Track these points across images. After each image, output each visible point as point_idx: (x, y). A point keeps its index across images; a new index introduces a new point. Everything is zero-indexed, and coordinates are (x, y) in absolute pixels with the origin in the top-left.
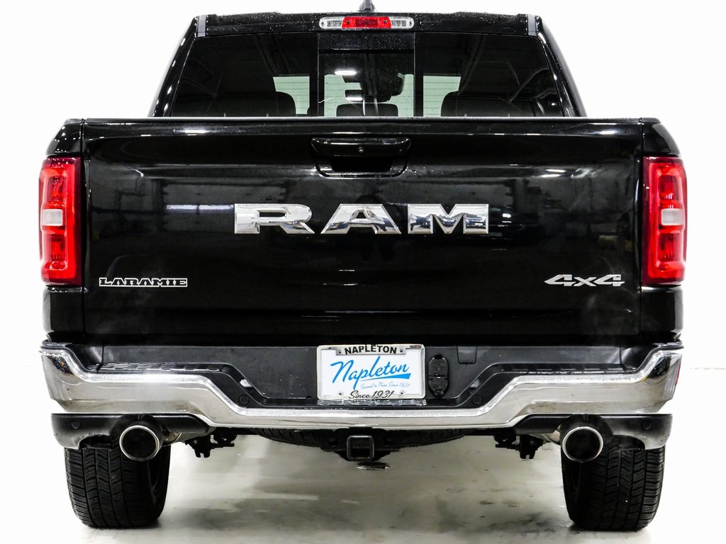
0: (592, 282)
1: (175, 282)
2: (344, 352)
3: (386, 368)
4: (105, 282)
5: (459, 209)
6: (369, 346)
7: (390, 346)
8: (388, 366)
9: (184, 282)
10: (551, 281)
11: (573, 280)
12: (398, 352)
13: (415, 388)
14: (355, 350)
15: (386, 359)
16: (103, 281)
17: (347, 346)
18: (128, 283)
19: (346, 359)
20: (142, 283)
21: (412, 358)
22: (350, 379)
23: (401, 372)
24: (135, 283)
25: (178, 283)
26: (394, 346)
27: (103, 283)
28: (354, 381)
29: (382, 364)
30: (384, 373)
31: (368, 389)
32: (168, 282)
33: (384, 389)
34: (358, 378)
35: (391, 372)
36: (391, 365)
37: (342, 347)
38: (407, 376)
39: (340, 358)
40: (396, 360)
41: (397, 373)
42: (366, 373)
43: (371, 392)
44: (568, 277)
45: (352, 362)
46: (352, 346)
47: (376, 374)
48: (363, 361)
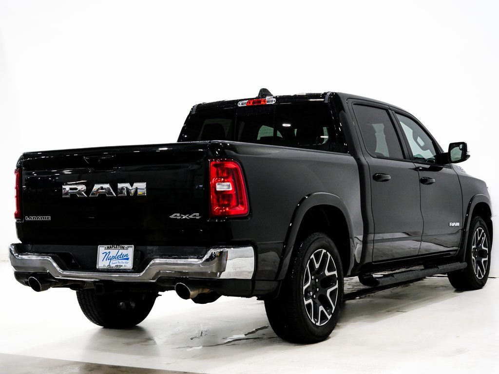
0: (188, 217)
2: (107, 248)
3: (121, 255)
5: (136, 185)
6: (115, 246)
7: (122, 246)
9: (50, 218)
10: (172, 216)
11: (180, 216)
12: (125, 248)
13: (129, 265)
14: (111, 248)
15: (121, 251)
17: (108, 246)
19: (107, 251)
20: (37, 219)
21: (129, 251)
23: (126, 257)
24: (35, 218)
25: (48, 218)
26: (124, 246)
28: (110, 260)
29: (119, 253)
30: (120, 257)
31: (114, 264)
32: (45, 218)
33: (119, 264)
35: (122, 257)
37: (106, 246)
38: (128, 259)
40: (124, 252)
41: (124, 258)
42: (114, 257)
44: (178, 215)
45: (110, 252)
46: (110, 246)
47: (117, 258)
48: (113, 252)
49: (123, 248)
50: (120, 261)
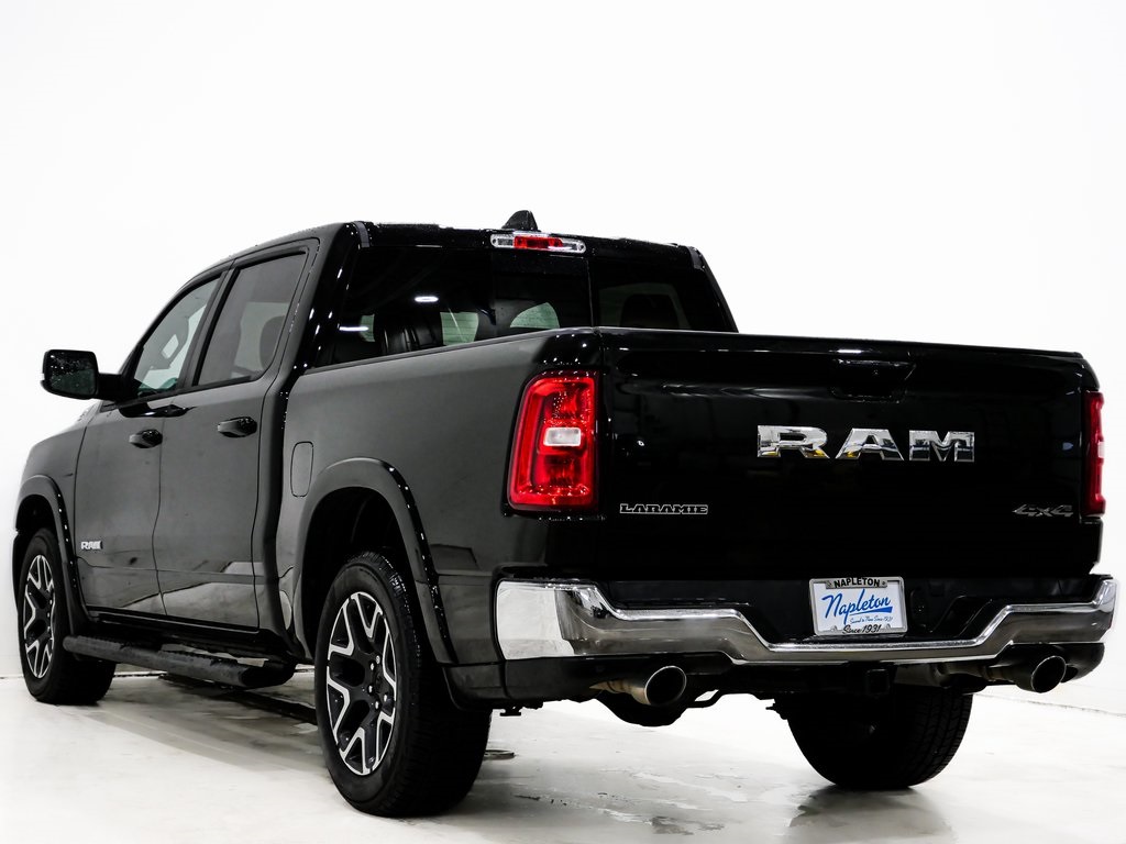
0: (1049, 512)
1: (695, 509)
2: (833, 585)
3: (871, 601)
4: (626, 509)
5: (951, 436)
6: (855, 579)
7: (873, 578)
8: (872, 599)
9: (705, 509)
10: (1018, 511)
11: (1035, 510)
12: (881, 584)
13: (896, 621)
14: (843, 583)
15: (870, 593)
16: (624, 507)
17: (836, 580)
18: (650, 510)
19: (835, 592)
20: (663, 511)
21: (892, 591)
22: (840, 613)
23: (884, 606)
24: (656, 510)
25: (699, 510)
26: (877, 579)
27: (624, 510)
28: (844, 615)
29: (867, 598)
30: (870, 606)
31: (859, 623)
32: (689, 509)
33: (873, 623)
34: (847, 613)
35: (875, 605)
36: (875, 599)
37: (832, 580)
38: (889, 610)
39: (830, 592)
40: (879, 593)
41: (880, 607)
42: (853, 607)
43: (860, 626)
44: (1032, 507)
45: (841, 595)
46: (840, 580)
47: (862, 608)
48: (851, 595)
49: (877, 584)
50: (872, 615)
